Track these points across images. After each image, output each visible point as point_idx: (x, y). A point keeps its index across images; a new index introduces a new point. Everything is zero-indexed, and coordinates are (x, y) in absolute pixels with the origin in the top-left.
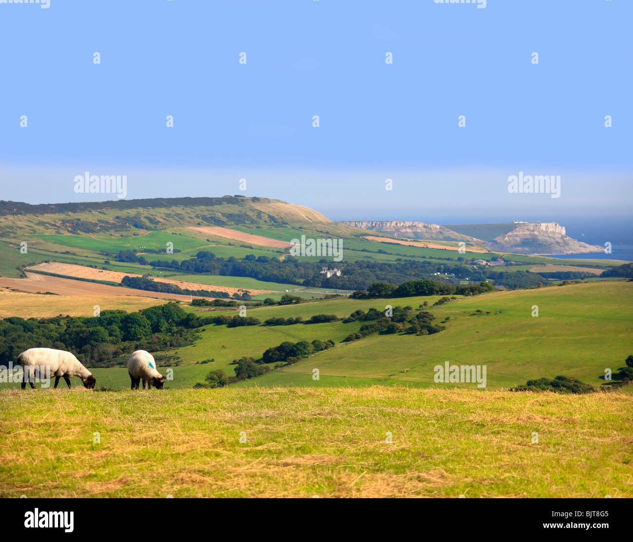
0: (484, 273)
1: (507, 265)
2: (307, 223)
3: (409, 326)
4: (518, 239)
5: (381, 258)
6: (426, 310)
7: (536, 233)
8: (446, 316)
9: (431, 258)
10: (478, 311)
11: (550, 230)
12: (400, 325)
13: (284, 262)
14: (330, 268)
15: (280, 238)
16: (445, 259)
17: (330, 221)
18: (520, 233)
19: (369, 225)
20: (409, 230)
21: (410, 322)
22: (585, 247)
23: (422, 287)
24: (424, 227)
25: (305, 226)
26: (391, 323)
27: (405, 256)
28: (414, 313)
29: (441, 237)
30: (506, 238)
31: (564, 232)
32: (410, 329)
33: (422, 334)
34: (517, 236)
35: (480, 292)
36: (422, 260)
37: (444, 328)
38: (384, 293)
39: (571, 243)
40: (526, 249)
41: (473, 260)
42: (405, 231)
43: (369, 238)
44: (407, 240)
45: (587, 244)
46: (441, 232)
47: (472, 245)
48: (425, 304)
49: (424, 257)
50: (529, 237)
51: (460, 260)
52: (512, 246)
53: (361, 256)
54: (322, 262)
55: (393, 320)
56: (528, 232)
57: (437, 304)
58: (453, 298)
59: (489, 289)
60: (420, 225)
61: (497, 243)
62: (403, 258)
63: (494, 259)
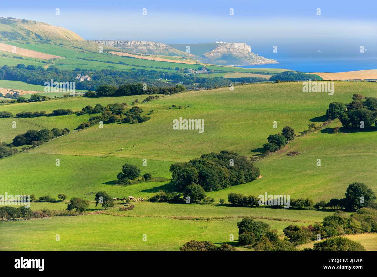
0: (192, 79)
1: (208, 73)
2: (66, 40)
3: (124, 117)
4: (220, 55)
5: (121, 68)
6: (136, 105)
7: (231, 50)
8: (151, 110)
9: (157, 68)
10: (173, 106)
11: (241, 48)
12: (118, 117)
13: (48, 70)
14: (83, 75)
15: (45, 51)
16: (167, 69)
17: (84, 40)
18: (221, 50)
19: (116, 43)
20: (144, 48)
21: (125, 114)
23: (135, 88)
24: (155, 45)
25: (64, 43)
26: (111, 115)
27: (138, 66)
28: (128, 107)
29: (167, 52)
30: (212, 54)
31: (250, 50)
32: (125, 119)
33: (133, 123)
34: (218, 52)
35: (176, 92)
36: (150, 69)
37: (149, 118)
38: (108, 93)
39: (254, 57)
40: (225, 61)
41: (186, 69)
42: (141, 48)
43: (113, 53)
44: (140, 55)
45: (265, 59)
46: (166, 49)
47: (186, 59)
48: (137, 101)
49: (152, 67)
50: (227, 53)
51: (177, 69)
52: (215, 60)
53: (106, 66)
54: (77, 70)
55: (113, 113)
56: (226, 50)
57: (145, 101)
58: (157, 97)
59: (182, 90)
60: (152, 44)
61: (205, 57)
62: (137, 68)
63: (200, 69)
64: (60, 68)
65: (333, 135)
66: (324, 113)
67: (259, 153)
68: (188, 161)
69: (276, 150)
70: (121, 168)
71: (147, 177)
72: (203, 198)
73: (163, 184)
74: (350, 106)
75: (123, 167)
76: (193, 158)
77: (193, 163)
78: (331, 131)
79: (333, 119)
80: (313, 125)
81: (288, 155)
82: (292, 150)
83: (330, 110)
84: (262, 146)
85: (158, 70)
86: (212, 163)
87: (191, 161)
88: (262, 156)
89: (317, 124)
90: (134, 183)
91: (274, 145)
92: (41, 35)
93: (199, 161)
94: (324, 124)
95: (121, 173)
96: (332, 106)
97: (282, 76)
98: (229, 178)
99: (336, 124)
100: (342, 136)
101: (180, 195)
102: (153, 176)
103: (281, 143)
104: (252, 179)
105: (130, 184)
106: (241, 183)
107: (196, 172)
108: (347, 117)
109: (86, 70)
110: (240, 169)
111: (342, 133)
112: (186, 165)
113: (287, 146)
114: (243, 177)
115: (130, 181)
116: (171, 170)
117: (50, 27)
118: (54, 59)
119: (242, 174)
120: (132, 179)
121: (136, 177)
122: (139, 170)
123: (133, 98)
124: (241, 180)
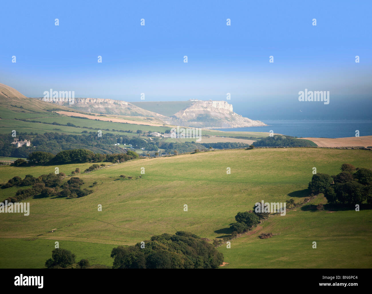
0: (157, 144)
2: (3, 98)
3: (60, 190)
4: (194, 115)
5: (69, 131)
6: (76, 176)
7: (209, 110)
8: (94, 181)
9: (114, 130)
10: (122, 176)
11: (220, 107)
12: (52, 190)
16: (126, 131)
17: (25, 97)
18: (196, 110)
21: (62, 187)
22: (248, 122)
23: (76, 155)
24: (115, 103)
25: (1, 101)
26: (44, 188)
27: (91, 128)
28: (67, 178)
30: (184, 114)
31: (231, 109)
32: (62, 193)
33: (71, 197)
34: (193, 112)
35: (126, 159)
37: (91, 192)
39: (237, 118)
40: (201, 123)
41: (150, 132)
42: (97, 106)
43: (60, 112)
44: (94, 115)
45: (250, 120)
46: (129, 108)
47: (151, 120)
48: (77, 171)
49: (108, 130)
50: (203, 113)
51: (139, 132)
52: (189, 121)
53: (50, 129)
55: (46, 185)
56: (202, 109)
57: (87, 170)
58: (102, 165)
59: (134, 157)
60: (111, 102)
61: (177, 118)
62: (89, 131)
63: (168, 132)
65: (315, 214)
66: (305, 187)
67: (225, 235)
69: (245, 231)
70: (51, 253)
74: (338, 179)
75: (53, 252)
76: (141, 241)
77: (141, 246)
78: (313, 208)
79: (316, 193)
80: (292, 201)
81: (260, 237)
82: (265, 232)
83: (312, 182)
84: (228, 226)
85: (116, 133)
86: (165, 246)
88: (229, 238)
89: (297, 200)
91: (243, 225)
94: (306, 200)
95: (50, 260)
96: (315, 178)
97: (267, 142)
99: (320, 200)
100: (327, 216)
102: (90, 263)
103: (252, 222)
107: (144, 258)
108: (333, 192)
110: (199, 254)
111: (327, 212)
112: (131, 249)
113: (259, 227)
116: (112, 256)
119: (202, 260)
121: (70, 264)
122: (73, 257)
123: (72, 167)
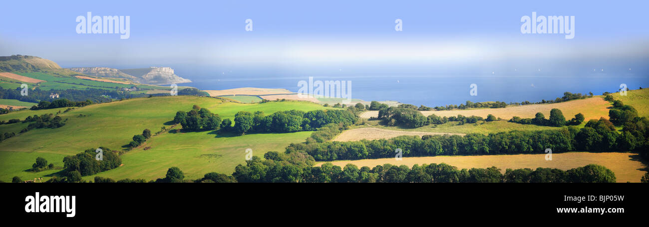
0: (125, 95)
1: (137, 90)
2: (49, 69)
3: (49, 123)
4: (152, 76)
5: (80, 88)
6: (60, 115)
7: (160, 73)
8: (66, 118)
9: (104, 87)
11: (167, 71)
12: (46, 123)
13: (35, 90)
14: (55, 93)
15: (36, 77)
16: (110, 88)
17: (61, 68)
18: (153, 73)
19: (85, 69)
20: (103, 72)
21: (51, 122)
22: (182, 80)
24: (110, 70)
25: (48, 71)
26: (42, 122)
27: (92, 86)
28: (54, 116)
29: (118, 76)
30: (147, 76)
31: (173, 72)
32: (50, 125)
33: (54, 128)
34: (152, 75)
35: (86, 105)
36: (98, 88)
37: (64, 124)
38: (45, 106)
39: (176, 78)
40: (156, 81)
41: (123, 88)
42: (100, 72)
43: (78, 77)
44: (95, 78)
45: (183, 79)
46: (117, 73)
47: (126, 80)
48: (59, 112)
49: (100, 87)
50: (157, 75)
51: (117, 88)
52: (150, 80)
53: (70, 87)
54: (52, 90)
55: (43, 121)
56: (157, 73)
57: (65, 112)
58: (73, 108)
59: (90, 103)
60: (109, 69)
61: (143, 79)
62: (90, 87)
63: (132, 88)
64: (42, 89)
65: (175, 135)
66: (173, 119)
67: (127, 148)
68: (75, 155)
69: (137, 146)
70: (36, 160)
71: (51, 166)
72: (79, 180)
73: (58, 171)
74: (189, 114)
75: (37, 159)
76: (79, 152)
77: (79, 155)
78: (174, 131)
79: (178, 123)
80: (164, 128)
81: (144, 149)
82: (147, 146)
83: (176, 116)
84: (128, 143)
85: (103, 89)
86: (91, 156)
87: (77, 155)
88: (128, 150)
89: (168, 127)
90: (42, 171)
91: (136, 143)
92: (35, 66)
93: (82, 155)
94: (172, 127)
95: (35, 164)
96: (178, 114)
98: (100, 167)
99: (179, 127)
100: (181, 135)
101: (65, 179)
102: (55, 165)
103: (141, 141)
104: (116, 167)
105: (39, 171)
106: (108, 170)
107: (79, 163)
108: (185, 122)
109: (57, 90)
110: (108, 159)
111: (181, 133)
112: (74, 157)
113: (145, 143)
114: (110, 165)
115: (40, 169)
116: (64, 161)
117: (41, 60)
118: (40, 83)
119: (109, 163)
120: (41, 168)
121: (44, 166)
122: (46, 162)
123: (57, 110)
124: (108, 168)
